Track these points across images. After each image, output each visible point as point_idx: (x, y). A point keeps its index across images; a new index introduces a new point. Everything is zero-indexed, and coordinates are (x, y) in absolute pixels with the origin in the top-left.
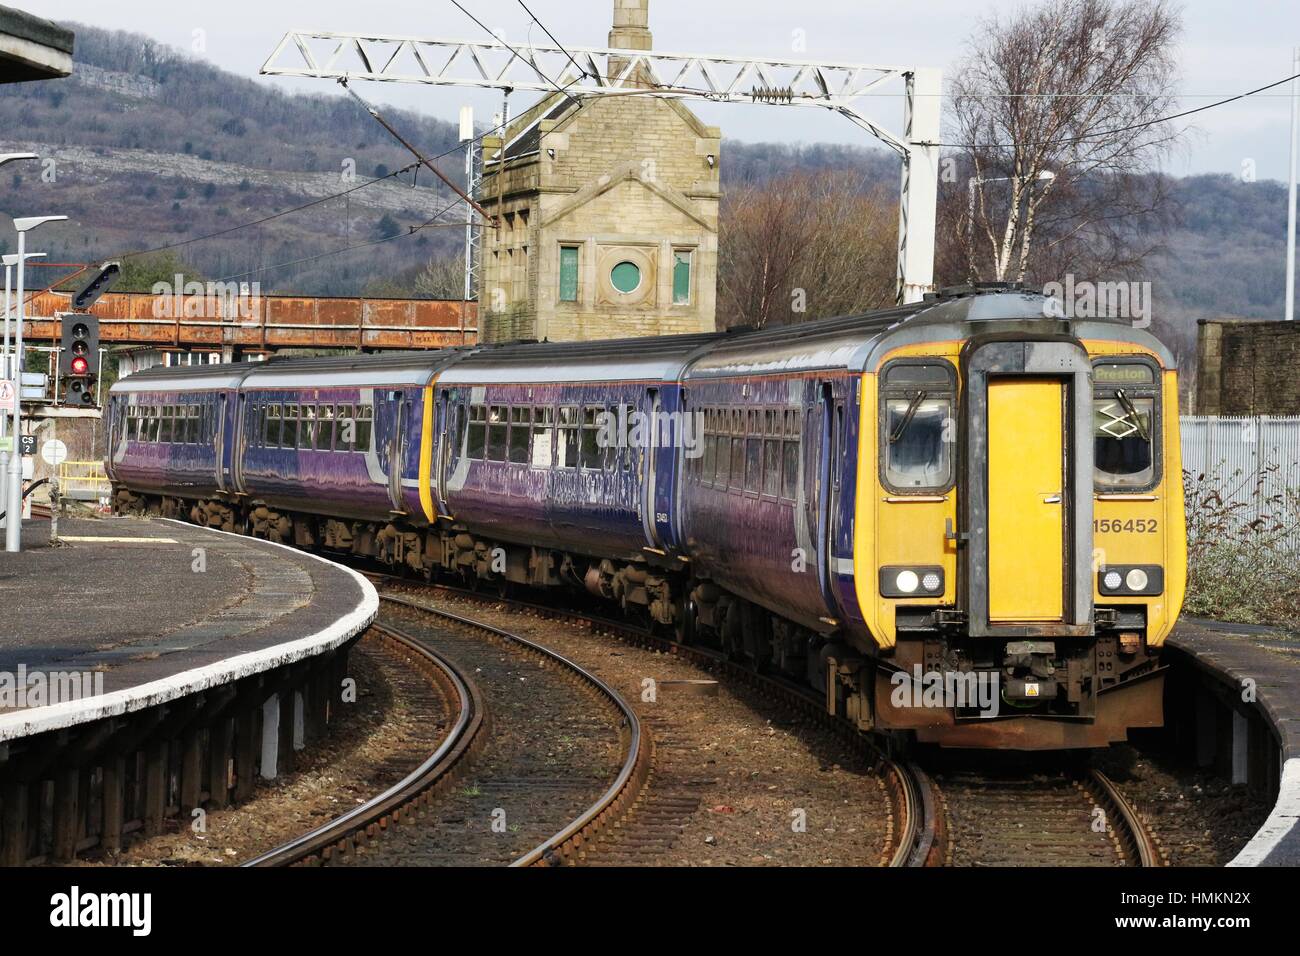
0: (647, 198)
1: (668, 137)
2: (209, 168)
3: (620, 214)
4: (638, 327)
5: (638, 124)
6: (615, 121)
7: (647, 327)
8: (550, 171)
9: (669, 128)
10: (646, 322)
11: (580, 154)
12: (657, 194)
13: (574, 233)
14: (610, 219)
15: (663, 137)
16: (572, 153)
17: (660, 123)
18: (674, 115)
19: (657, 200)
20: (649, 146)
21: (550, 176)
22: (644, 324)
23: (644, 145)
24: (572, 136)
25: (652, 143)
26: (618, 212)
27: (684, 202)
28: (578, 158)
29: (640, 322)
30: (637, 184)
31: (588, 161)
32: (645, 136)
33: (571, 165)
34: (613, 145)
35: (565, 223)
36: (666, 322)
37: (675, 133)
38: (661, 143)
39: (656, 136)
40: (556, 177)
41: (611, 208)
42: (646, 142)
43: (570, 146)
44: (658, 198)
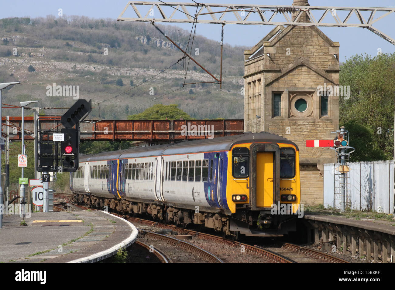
0: (309, 72)
1: (318, 47)
2: (203, 76)
3: (298, 80)
4: (307, 126)
5: (304, 42)
6: (295, 41)
7: (310, 126)
8: (268, 63)
9: (318, 43)
10: (310, 124)
11: (280, 55)
12: (313, 71)
13: (279, 88)
14: (293, 81)
15: (315, 47)
16: (277, 55)
17: (313, 41)
18: (320, 38)
19: (313, 73)
20: (309, 51)
21: (268, 65)
22: (309, 125)
23: (307, 51)
24: (277, 47)
25: (311, 50)
26: (297, 78)
27: (324, 73)
28: (279, 56)
29: (307, 124)
30: (305, 67)
31: (284, 58)
32: (307, 47)
33: (277, 60)
34: (294, 51)
35: (275, 84)
36: (318, 123)
37: (320, 45)
38: (314, 50)
39: (312, 47)
40: (271, 65)
41: (294, 77)
42: (308, 49)
43: (276, 52)
44: (313, 72)
